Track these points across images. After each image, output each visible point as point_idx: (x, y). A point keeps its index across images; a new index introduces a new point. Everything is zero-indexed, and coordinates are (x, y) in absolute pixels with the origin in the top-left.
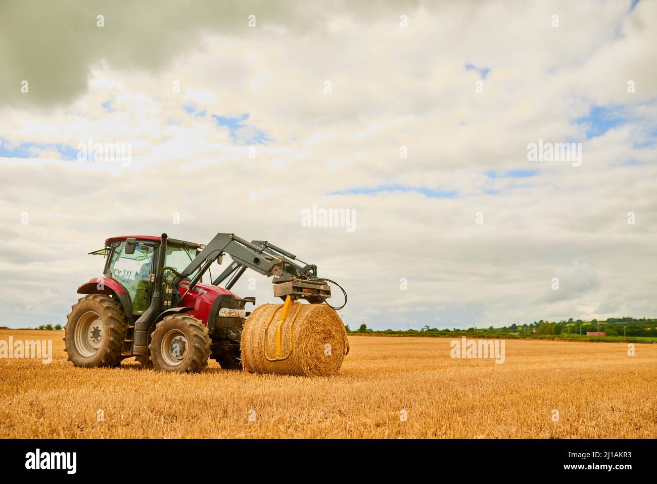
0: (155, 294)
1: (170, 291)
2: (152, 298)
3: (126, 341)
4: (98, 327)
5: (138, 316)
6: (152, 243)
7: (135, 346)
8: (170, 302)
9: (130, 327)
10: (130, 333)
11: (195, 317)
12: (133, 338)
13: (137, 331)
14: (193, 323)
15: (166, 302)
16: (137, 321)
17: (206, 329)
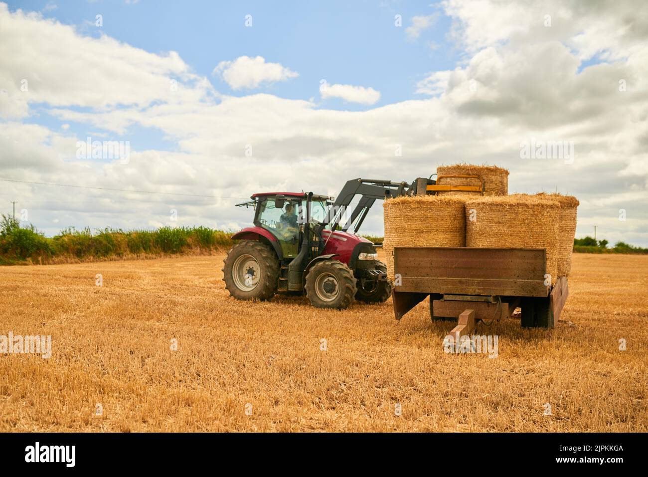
0: (305, 242)
1: (317, 239)
2: (302, 246)
3: (281, 279)
4: (253, 268)
5: (291, 259)
6: (296, 198)
7: (289, 284)
8: (318, 248)
9: (284, 268)
10: (284, 273)
11: (341, 262)
12: (288, 278)
13: (291, 272)
14: (341, 267)
15: (313, 248)
16: (290, 264)
17: (351, 271)
